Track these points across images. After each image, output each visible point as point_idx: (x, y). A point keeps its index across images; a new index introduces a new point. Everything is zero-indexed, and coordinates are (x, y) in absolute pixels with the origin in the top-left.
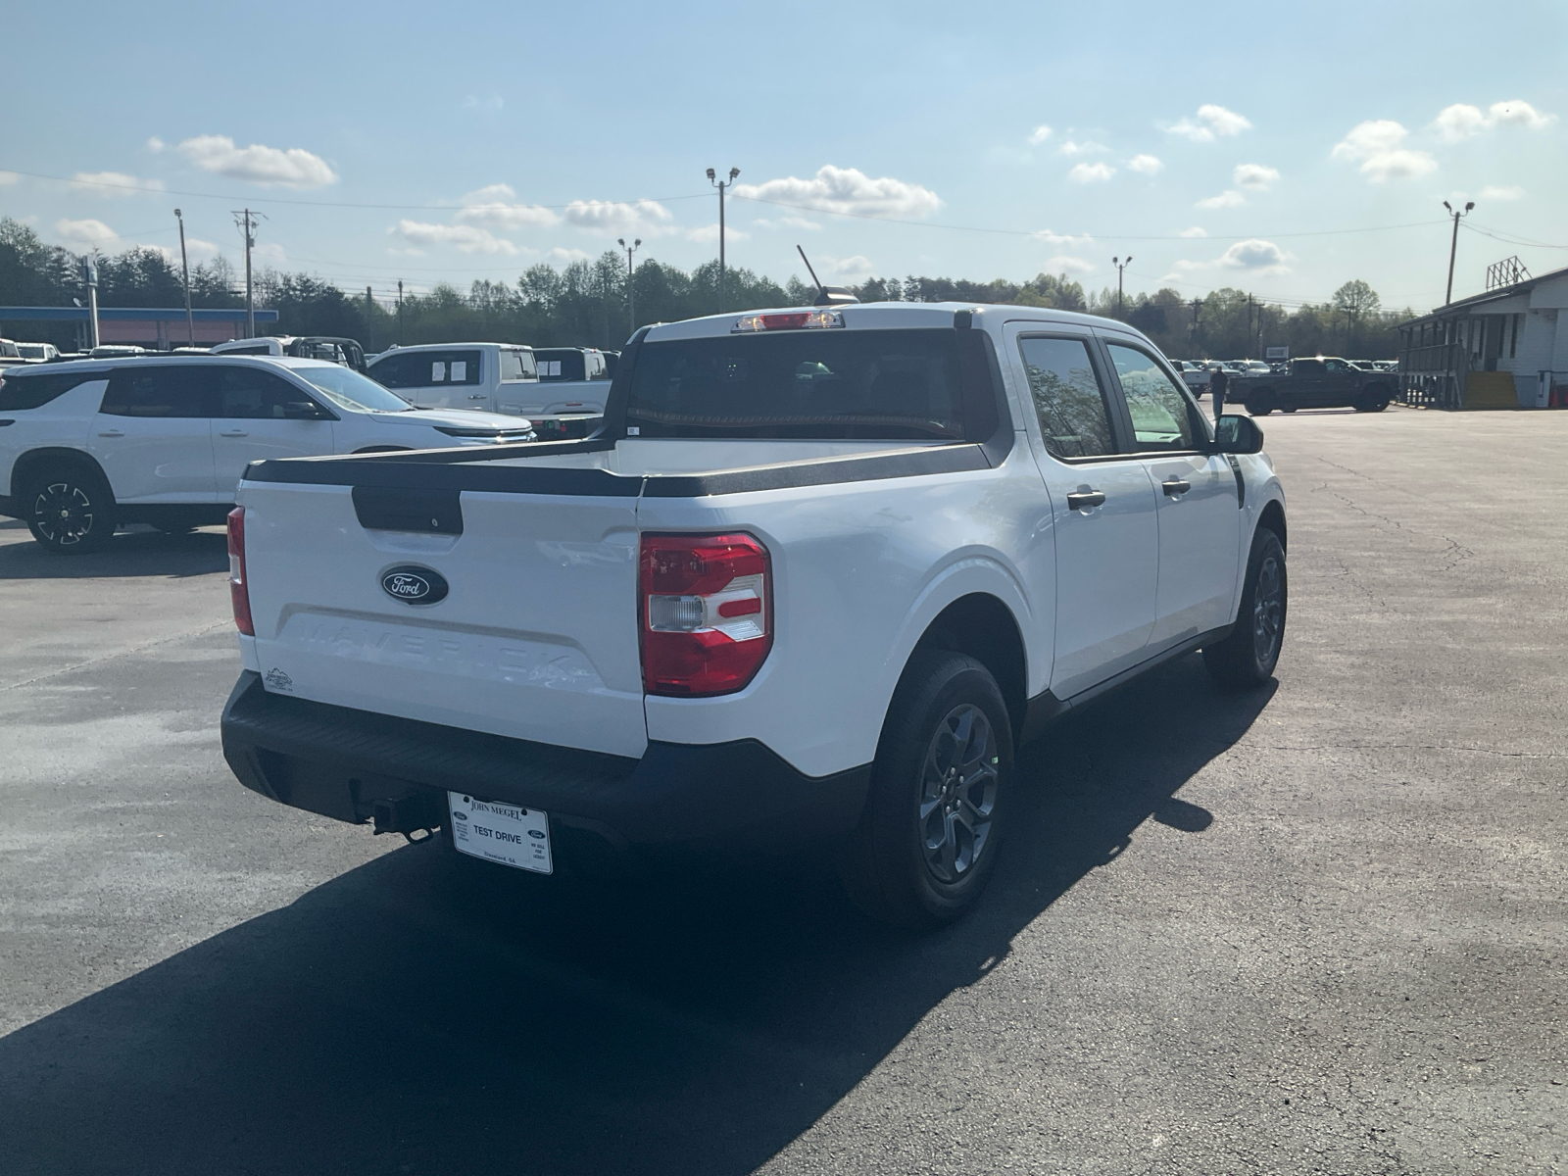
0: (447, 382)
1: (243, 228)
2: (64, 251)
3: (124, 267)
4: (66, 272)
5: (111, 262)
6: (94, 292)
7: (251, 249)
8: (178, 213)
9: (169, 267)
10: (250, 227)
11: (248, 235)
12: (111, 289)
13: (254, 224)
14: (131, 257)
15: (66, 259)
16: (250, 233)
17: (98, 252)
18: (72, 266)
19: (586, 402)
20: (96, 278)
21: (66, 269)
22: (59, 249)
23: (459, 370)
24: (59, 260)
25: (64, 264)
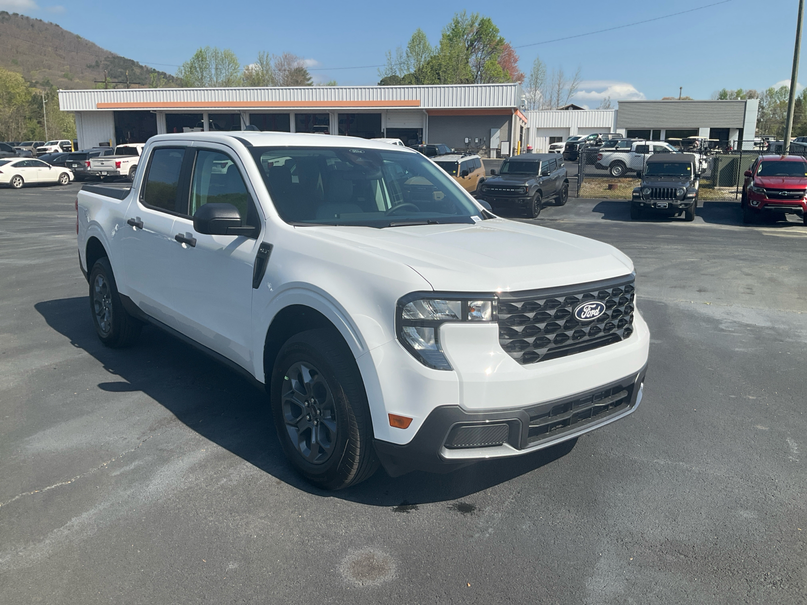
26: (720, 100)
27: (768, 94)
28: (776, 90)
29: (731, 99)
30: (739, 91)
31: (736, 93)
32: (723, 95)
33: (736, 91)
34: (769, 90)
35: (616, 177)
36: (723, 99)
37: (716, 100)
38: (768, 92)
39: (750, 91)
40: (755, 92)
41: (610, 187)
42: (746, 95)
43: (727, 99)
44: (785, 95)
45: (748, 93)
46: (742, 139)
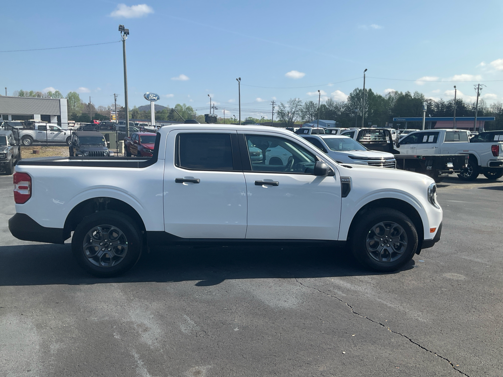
0: (427, 142)
1: (477, 90)
2: (432, 100)
3: (449, 104)
4: (432, 107)
5: (446, 103)
6: (425, 113)
7: (479, 97)
8: (455, 87)
9: (464, 104)
10: (479, 90)
11: (478, 92)
12: (445, 111)
13: (481, 89)
14: (452, 101)
15: (432, 103)
16: (479, 92)
17: (442, 100)
18: (434, 105)
19: (470, 150)
20: (426, 109)
21: (432, 106)
22: (430, 100)
23: (431, 138)
24: (430, 103)
25: (431, 104)
26: (20, 97)
27: (49, 95)
28: (53, 93)
29: (27, 97)
30: (31, 92)
31: (30, 93)
32: (22, 94)
33: (29, 92)
34: (49, 93)
35: (26, 146)
36: (22, 96)
37: (17, 96)
38: (48, 94)
39: (38, 92)
40: (41, 93)
41: (35, 152)
42: (35, 95)
43: (24, 96)
44: (58, 96)
45: (36, 93)
46: (61, 122)
